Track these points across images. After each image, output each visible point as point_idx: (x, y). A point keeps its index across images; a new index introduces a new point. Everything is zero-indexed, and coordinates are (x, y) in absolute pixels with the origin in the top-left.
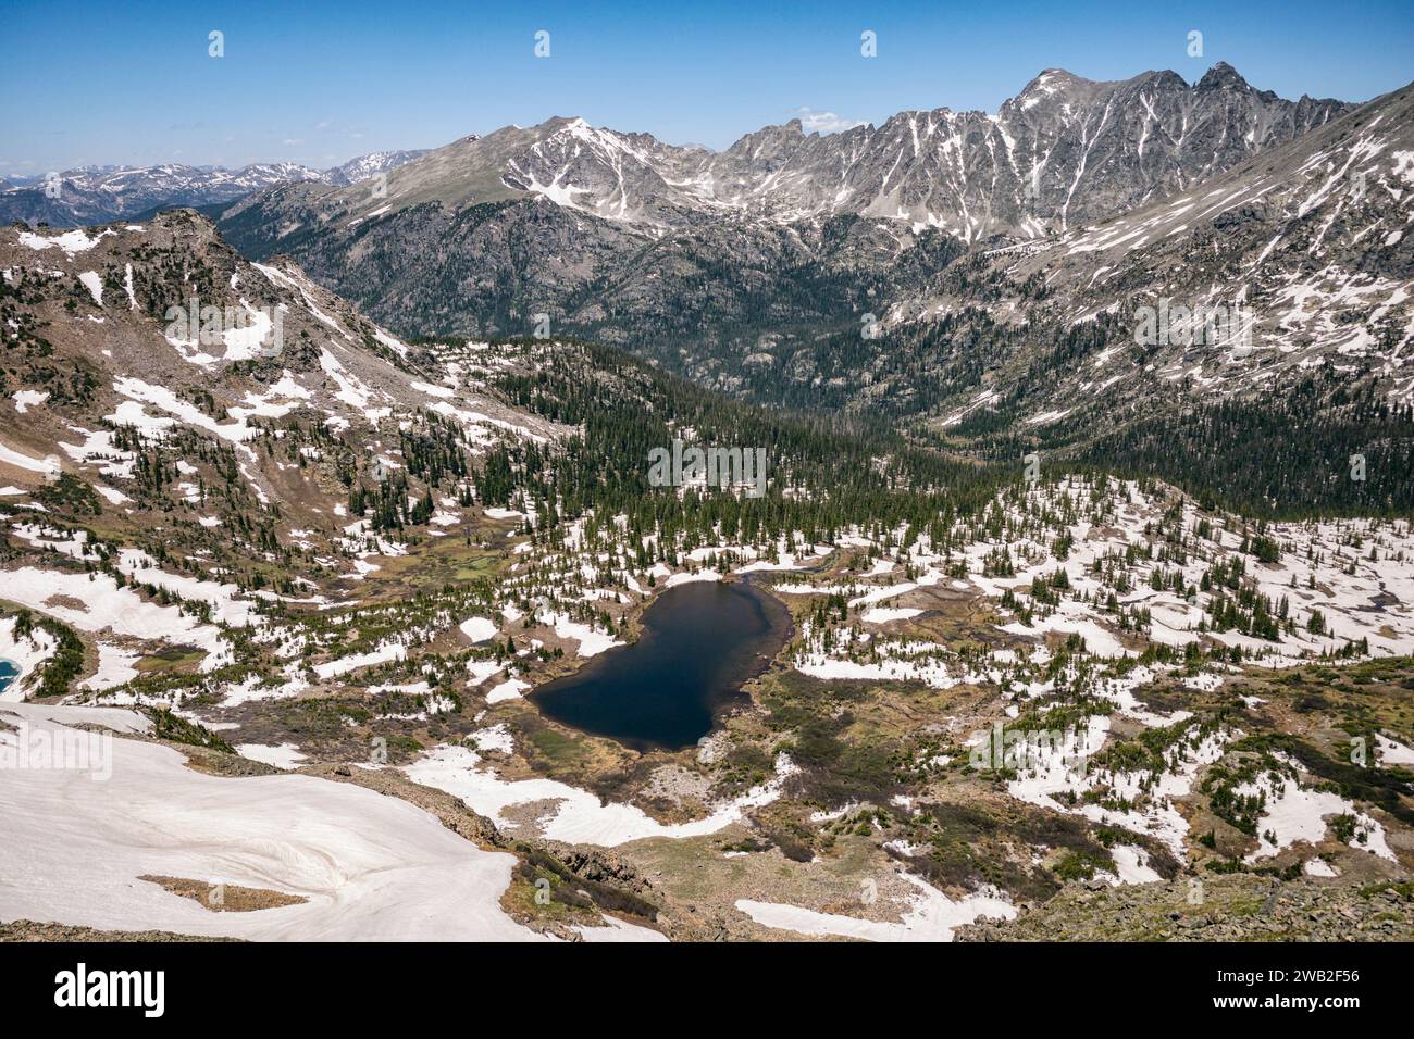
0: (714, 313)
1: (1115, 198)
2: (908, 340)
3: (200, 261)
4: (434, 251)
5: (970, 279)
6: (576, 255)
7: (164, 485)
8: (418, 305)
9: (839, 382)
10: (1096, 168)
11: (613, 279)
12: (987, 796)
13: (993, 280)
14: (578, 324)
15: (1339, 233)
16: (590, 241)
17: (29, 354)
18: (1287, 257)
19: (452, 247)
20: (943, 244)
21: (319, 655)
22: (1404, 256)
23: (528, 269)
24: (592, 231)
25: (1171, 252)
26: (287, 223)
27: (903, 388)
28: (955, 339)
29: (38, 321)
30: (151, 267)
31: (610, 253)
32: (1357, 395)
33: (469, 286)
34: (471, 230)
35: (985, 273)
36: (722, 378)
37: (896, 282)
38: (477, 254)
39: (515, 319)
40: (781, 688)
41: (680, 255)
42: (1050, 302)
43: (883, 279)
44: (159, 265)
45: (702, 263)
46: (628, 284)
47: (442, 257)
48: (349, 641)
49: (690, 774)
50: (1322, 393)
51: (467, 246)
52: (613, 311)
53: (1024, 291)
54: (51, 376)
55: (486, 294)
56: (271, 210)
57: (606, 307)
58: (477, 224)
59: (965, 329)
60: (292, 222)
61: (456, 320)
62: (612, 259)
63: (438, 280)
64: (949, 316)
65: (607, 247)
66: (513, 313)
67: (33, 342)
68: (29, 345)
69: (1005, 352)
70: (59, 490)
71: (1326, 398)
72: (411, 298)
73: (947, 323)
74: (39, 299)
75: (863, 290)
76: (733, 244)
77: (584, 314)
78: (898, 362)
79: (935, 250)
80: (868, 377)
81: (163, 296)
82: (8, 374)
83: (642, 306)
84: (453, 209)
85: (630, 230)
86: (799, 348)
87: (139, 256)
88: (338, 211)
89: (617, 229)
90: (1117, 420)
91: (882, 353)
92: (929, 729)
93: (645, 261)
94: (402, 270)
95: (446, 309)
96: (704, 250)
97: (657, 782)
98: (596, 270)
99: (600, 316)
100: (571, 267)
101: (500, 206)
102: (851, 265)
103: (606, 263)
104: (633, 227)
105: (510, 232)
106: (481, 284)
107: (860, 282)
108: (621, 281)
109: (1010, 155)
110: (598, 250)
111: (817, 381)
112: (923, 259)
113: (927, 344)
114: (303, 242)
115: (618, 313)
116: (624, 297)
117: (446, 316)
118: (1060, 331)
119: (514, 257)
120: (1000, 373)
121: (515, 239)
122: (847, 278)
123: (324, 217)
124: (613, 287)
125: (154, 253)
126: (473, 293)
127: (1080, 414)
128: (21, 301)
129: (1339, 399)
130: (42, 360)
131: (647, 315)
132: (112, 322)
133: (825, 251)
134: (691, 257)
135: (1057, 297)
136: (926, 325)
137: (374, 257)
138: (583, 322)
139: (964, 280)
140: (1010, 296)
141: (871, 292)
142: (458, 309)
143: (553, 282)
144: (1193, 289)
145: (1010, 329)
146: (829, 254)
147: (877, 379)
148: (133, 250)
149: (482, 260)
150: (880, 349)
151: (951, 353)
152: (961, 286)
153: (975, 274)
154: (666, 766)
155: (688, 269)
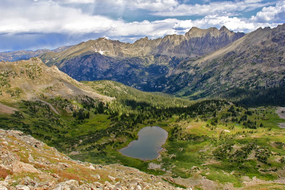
0: (134, 74)
1: (208, 50)
2: (173, 78)
3: (39, 67)
4: (77, 64)
5: (184, 66)
6: (105, 64)
7: (36, 113)
8: (74, 75)
9: (160, 87)
10: (204, 45)
11: (113, 68)
12: (216, 162)
13: (188, 66)
14: (107, 78)
15: (249, 56)
16: (108, 61)
17: (7, 87)
18: (241, 60)
19: (81, 64)
20: (177, 60)
21: (75, 145)
22: (260, 59)
23: (96, 67)
24: (109, 59)
25: (220, 60)
26: (47, 61)
27: (173, 87)
28: (182, 77)
29: (8, 80)
30: (30, 69)
31: (112, 64)
32: (255, 84)
33: (85, 71)
34: (84, 60)
35: (186, 65)
36: (137, 87)
37: (168, 67)
38: (86, 65)
39: (94, 77)
40: (169, 146)
41: (127, 64)
42: (199, 70)
43: (166, 66)
44: (31, 68)
45: (131, 65)
46: (117, 69)
47: (79, 66)
48: (81, 142)
49: (156, 164)
50: (250, 84)
51: (84, 63)
52: (114, 75)
53: (194, 68)
54: (11, 92)
55: (88, 72)
56: (43, 58)
57: (112, 74)
58: (86, 59)
59: (183, 75)
60: (48, 60)
61: (82, 78)
62: (113, 65)
63: (78, 70)
64: (180, 73)
65: (112, 62)
66: (94, 76)
67: (7, 85)
68: (6, 86)
69: (192, 79)
70: (16, 114)
71: (250, 85)
72: (73, 74)
73: (180, 75)
74: (8, 76)
75: (162, 69)
76: (137, 61)
77: (108, 76)
78: (171, 82)
79: (175, 61)
80: (166, 85)
81: (32, 74)
82: (3, 91)
83: (119, 74)
84: (81, 56)
85: (116, 59)
86: (152, 81)
87: (27, 67)
88: (57, 58)
89: (113, 59)
90: (214, 91)
91: (168, 81)
92: (200, 151)
93: (120, 65)
94: (71, 68)
95: (80, 76)
96: (131, 62)
97: (150, 166)
98: (110, 67)
99: (111, 76)
100: (105, 67)
101: (90, 55)
102: (160, 64)
103: (112, 65)
104: (116, 58)
105: (92, 60)
106: (87, 71)
107: (162, 67)
108: (115, 69)
109: (188, 42)
110: (110, 63)
111: (156, 87)
112: (173, 62)
113: (177, 78)
114: (50, 64)
115: (115, 75)
116: (116, 72)
117: (80, 77)
118: (202, 75)
119: (93, 65)
120: (191, 83)
121: (93, 62)
122: (159, 67)
123: (54, 59)
124: (113, 70)
125: (30, 66)
126: (85, 73)
127: (207, 90)
128: (4, 77)
129: (253, 85)
130: (9, 88)
131: (121, 75)
132: (22, 80)
133: (154, 62)
134: (129, 64)
135: (200, 69)
136: (176, 75)
137: (65, 66)
138: (108, 77)
139: (182, 66)
140: (192, 69)
141: (164, 69)
142: (82, 76)
143: (101, 70)
144: (225, 66)
145: (192, 75)
146: (155, 62)
147: (167, 86)
148: (26, 66)
149: (87, 66)
150: (168, 80)
151: (181, 80)
152: (182, 67)
153: (184, 65)
154: (150, 163)
155: (128, 66)
